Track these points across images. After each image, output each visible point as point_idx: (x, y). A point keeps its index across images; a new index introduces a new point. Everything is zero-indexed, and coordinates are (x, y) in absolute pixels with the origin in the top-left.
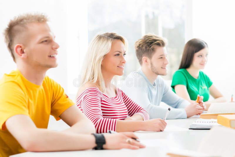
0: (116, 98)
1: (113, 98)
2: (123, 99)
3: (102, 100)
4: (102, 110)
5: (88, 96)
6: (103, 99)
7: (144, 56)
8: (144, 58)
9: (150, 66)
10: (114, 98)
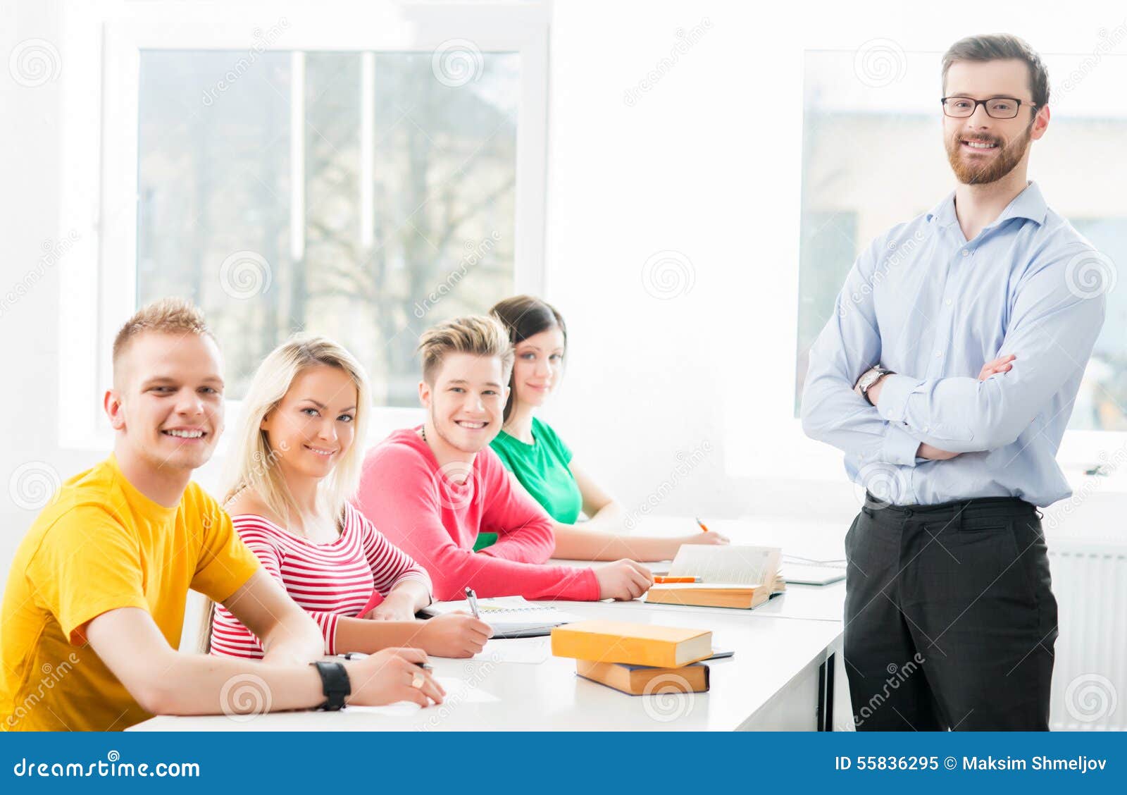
0: (338, 543)
1: (327, 545)
2: (364, 543)
3: (284, 553)
4: (285, 581)
6: (287, 551)
10: (333, 545)
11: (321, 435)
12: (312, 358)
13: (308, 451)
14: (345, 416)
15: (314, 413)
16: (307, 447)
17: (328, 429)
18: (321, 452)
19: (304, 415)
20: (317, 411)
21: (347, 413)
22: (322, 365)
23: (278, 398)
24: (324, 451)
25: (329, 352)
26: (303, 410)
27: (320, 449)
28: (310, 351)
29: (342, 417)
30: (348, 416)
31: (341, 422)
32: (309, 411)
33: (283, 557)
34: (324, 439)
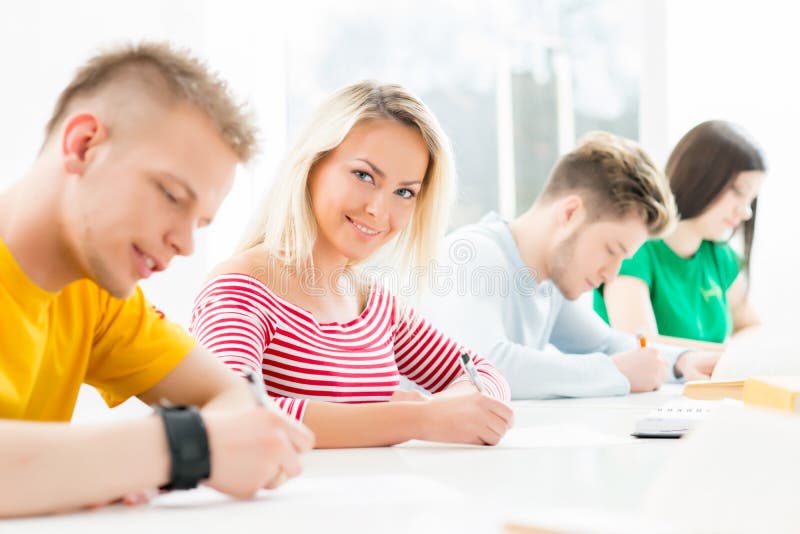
0: (351, 324)
1: (335, 324)
3: (275, 326)
5: (216, 308)
6: (280, 326)
7: (580, 196)
8: (574, 199)
9: (564, 234)
10: (343, 326)
11: (369, 210)
12: (381, 107)
13: (347, 224)
14: (405, 190)
15: (368, 178)
16: (349, 218)
17: (380, 202)
18: (364, 230)
19: (354, 177)
20: (372, 177)
21: (408, 187)
22: (393, 120)
23: (328, 148)
24: (368, 228)
25: (404, 105)
26: (354, 172)
27: (364, 225)
28: (382, 98)
29: (401, 191)
30: (410, 191)
31: (398, 196)
32: (362, 174)
33: (273, 333)
34: (371, 214)
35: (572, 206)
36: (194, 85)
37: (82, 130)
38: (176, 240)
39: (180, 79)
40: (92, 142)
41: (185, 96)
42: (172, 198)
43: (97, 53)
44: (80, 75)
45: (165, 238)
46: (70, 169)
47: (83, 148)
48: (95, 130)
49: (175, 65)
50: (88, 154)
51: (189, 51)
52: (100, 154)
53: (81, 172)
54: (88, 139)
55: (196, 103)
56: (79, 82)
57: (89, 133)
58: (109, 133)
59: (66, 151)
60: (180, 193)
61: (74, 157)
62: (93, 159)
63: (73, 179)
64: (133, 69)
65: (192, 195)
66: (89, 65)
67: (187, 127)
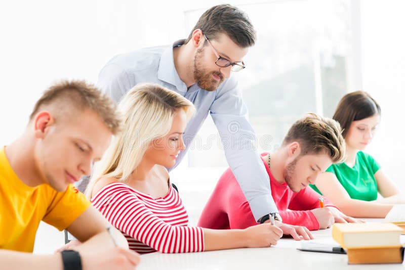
7: (299, 142)
8: (296, 144)
9: (290, 160)
10: (164, 198)
35: (295, 147)
36: (93, 101)
37: (44, 119)
38: (83, 168)
39: (87, 98)
40: (47, 124)
41: (89, 106)
42: (82, 150)
43: (54, 85)
44: (45, 95)
45: (78, 167)
46: (37, 136)
47: (44, 127)
48: (49, 119)
49: (85, 92)
50: (46, 130)
51: (93, 85)
52: (51, 130)
53: (43, 138)
54: (46, 123)
55: (93, 109)
56: (45, 97)
57: (46, 121)
58: (55, 121)
59: (36, 128)
60: (85, 147)
61: (39, 131)
62: (48, 132)
63: (40, 140)
64: (67, 93)
65: (90, 148)
66: (49, 90)
67: (90, 119)
